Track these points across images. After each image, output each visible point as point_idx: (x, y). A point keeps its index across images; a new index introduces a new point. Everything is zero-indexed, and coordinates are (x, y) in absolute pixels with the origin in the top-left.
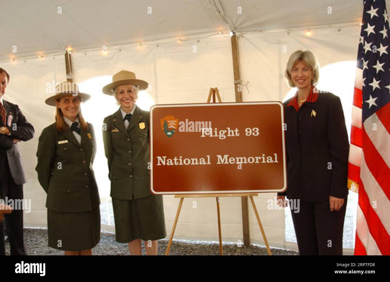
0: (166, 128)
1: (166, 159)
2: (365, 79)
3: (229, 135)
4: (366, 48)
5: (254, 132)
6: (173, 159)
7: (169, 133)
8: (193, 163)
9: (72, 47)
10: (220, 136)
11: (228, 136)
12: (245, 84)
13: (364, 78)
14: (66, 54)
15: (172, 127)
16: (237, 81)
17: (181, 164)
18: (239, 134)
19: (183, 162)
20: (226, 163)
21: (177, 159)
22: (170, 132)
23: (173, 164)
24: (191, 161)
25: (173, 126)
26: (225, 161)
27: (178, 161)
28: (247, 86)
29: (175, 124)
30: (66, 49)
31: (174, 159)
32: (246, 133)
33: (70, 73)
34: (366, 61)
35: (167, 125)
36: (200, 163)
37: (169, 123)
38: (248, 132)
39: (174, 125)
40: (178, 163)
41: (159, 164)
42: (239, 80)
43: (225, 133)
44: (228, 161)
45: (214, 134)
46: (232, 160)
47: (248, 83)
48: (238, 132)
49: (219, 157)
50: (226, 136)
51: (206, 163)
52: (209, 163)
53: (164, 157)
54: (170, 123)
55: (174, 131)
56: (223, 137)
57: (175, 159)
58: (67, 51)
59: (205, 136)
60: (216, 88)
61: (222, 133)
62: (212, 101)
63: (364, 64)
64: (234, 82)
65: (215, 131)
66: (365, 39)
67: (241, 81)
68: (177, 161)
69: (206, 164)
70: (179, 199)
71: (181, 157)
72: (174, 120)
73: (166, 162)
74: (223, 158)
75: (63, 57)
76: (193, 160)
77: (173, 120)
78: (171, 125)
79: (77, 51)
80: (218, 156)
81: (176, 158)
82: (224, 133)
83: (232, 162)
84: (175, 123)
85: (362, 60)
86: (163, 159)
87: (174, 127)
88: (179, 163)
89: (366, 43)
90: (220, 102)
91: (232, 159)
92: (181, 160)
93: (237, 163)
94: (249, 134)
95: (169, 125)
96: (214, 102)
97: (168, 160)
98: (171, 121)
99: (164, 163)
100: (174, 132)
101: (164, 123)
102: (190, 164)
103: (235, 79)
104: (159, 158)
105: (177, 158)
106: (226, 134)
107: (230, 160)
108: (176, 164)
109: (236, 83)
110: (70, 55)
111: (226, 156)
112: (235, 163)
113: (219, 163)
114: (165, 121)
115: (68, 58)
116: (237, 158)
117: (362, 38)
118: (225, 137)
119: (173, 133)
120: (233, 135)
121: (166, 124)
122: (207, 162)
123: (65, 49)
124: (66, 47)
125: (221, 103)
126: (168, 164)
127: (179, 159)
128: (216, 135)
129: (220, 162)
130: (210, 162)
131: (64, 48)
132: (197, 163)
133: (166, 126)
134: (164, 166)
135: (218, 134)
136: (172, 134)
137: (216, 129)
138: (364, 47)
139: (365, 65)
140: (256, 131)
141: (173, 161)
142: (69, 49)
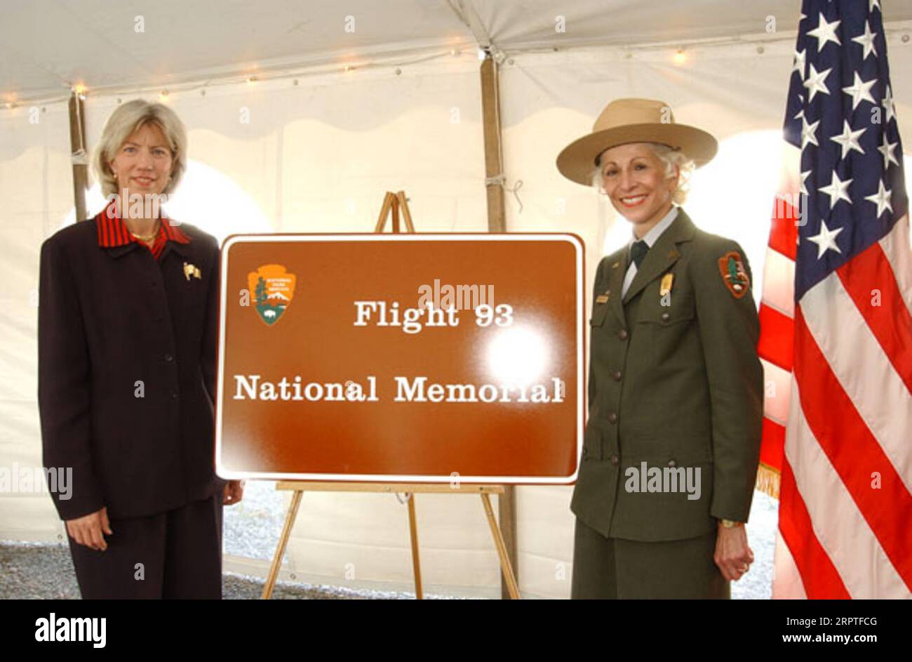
0: (263, 298)
1: (259, 383)
2: (807, 174)
3: (431, 323)
4: (812, 85)
5: (499, 315)
6: (276, 383)
7: (270, 313)
8: (330, 397)
9: (86, 84)
10: (407, 324)
11: (427, 324)
12: (512, 188)
13: (803, 170)
14: (72, 102)
15: (279, 295)
16: (493, 180)
17: (298, 397)
18: (457, 320)
19: (302, 394)
20: (421, 398)
21: (288, 385)
22: (273, 309)
23: (277, 396)
24: (325, 390)
25: (282, 292)
26: (416, 395)
27: (291, 390)
28: (518, 192)
29: (287, 289)
30: (73, 89)
31: (280, 385)
32: (477, 317)
33: (81, 150)
34: (810, 123)
35: (265, 289)
36: (351, 397)
37: (271, 285)
38: (484, 316)
39: (283, 289)
40: (289, 394)
41: (239, 396)
42: (499, 177)
43: (421, 316)
44: (425, 395)
45: (389, 318)
46: (436, 392)
47: (521, 186)
48: (456, 315)
49: (402, 381)
50: (423, 325)
51: (364, 396)
52: (373, 398)
53: (255, 378)
54: (274, 285)
55: (284, 307)
56: (414, 328)
57: (284, 385)
58: (74, 93)
59: (365, 324)
60: (403, 193)
61: (412, 315)
62: (389, 227)
63: (804, 132)
64: (486, 181)
65: (392, 311)
66: (808, 61)
67: (504, 180)
68: (288, 389)
69: (366, 401)
70: (291, 493)
71: (298, 379)
72: (285, 278)
73: (259, 391)
74: (411, 385)
75: (65, 108)
76: (330, 387)
77: (282, 277)
78: (276, 289)
79: (96, 93)
80: (397, 379)
81: (284, 380)
82: (416, 317)
83: (437, 396)
84: (286, 283)
85: (801, 119)
86: (250, 382)
87: (284, 298)
88: (293, 394)
89: (812, 69)
90: (410, 231)
91: (436, 389)
92: (298, 387)
93: (448, 400)
94: (484, 320)
95: (271, 289)
96: (396, 230)
97: (263, 387)
98: (278, 280)
99: (253, 395)
100: (282, 310)
101: (258, 286)
102: (322, 399)
103: (489, 174)
104: (241, 379)
105: (287, 382)
106: (423, 319)
107: (431, 392)
108: (285, 396)
109: (489, 183)
110: (81, 103)
111: (420, 381)
112: (444, 400)
113: (400, 398)
114: (260, 279)
115: (75, 110)
116: (449, 386)
117: (802, 57)
118: (419, 327)
119: (278, 311)
120: (441, 323)
121: (262, 287)
122: (368, 395)
123: (70, 88)
124: (70, 83)
125: (414, 233)
126: (263, 396)
127: (295, 385)
128: (395, 323)
129: (404, 395)
130: (377, 396)
131: (66, 85)
132: (340, 398)
133: (262, 292)
134: (253, 401)
135: (401, 319)
136: (277, 315)
137: (396, 305)
138: (807, 84)
139: (809, 134)
140: (504, 315)
141: (278, 390)
142: (80, 89)
